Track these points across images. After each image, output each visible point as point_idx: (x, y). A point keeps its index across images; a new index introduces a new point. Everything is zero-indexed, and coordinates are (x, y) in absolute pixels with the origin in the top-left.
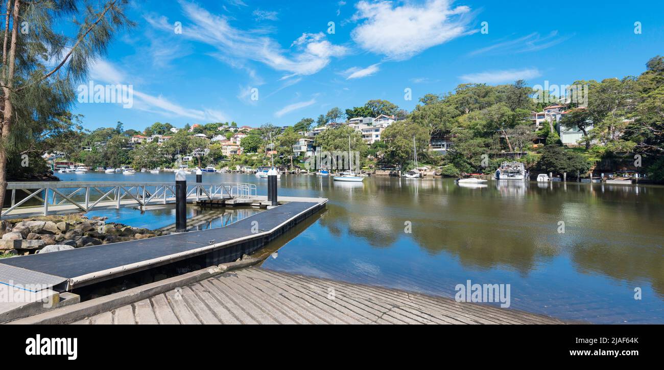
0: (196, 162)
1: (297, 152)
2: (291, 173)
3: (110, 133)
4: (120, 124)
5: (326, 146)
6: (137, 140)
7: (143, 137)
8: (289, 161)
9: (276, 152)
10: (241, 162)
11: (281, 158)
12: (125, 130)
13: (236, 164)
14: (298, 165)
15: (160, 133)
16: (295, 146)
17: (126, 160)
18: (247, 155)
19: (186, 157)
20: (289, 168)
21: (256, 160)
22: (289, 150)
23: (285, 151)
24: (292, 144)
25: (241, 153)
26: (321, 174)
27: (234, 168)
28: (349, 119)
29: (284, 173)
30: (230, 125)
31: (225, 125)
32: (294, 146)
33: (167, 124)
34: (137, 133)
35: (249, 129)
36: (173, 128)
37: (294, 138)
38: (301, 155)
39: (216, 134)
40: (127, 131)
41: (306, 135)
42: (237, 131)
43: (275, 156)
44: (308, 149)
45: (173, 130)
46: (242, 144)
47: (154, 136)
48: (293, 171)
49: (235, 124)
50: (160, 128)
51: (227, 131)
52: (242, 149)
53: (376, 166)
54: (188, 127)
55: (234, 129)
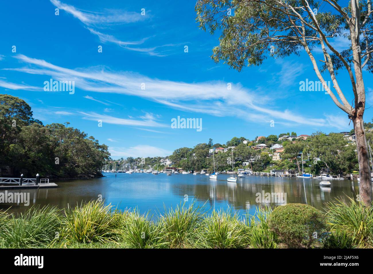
3: (204, 147)
4: (211, 140)
7: (222, 149)
15: (236, 145)
19: (245, 163)
35: (305, 137)
39: (275, 144)
40: (215, 145)
45: (245, 142)
47: (229, 148)
49: (295, 133)
50: (236, 141)
51: (285, 140)
55: (293, 138)
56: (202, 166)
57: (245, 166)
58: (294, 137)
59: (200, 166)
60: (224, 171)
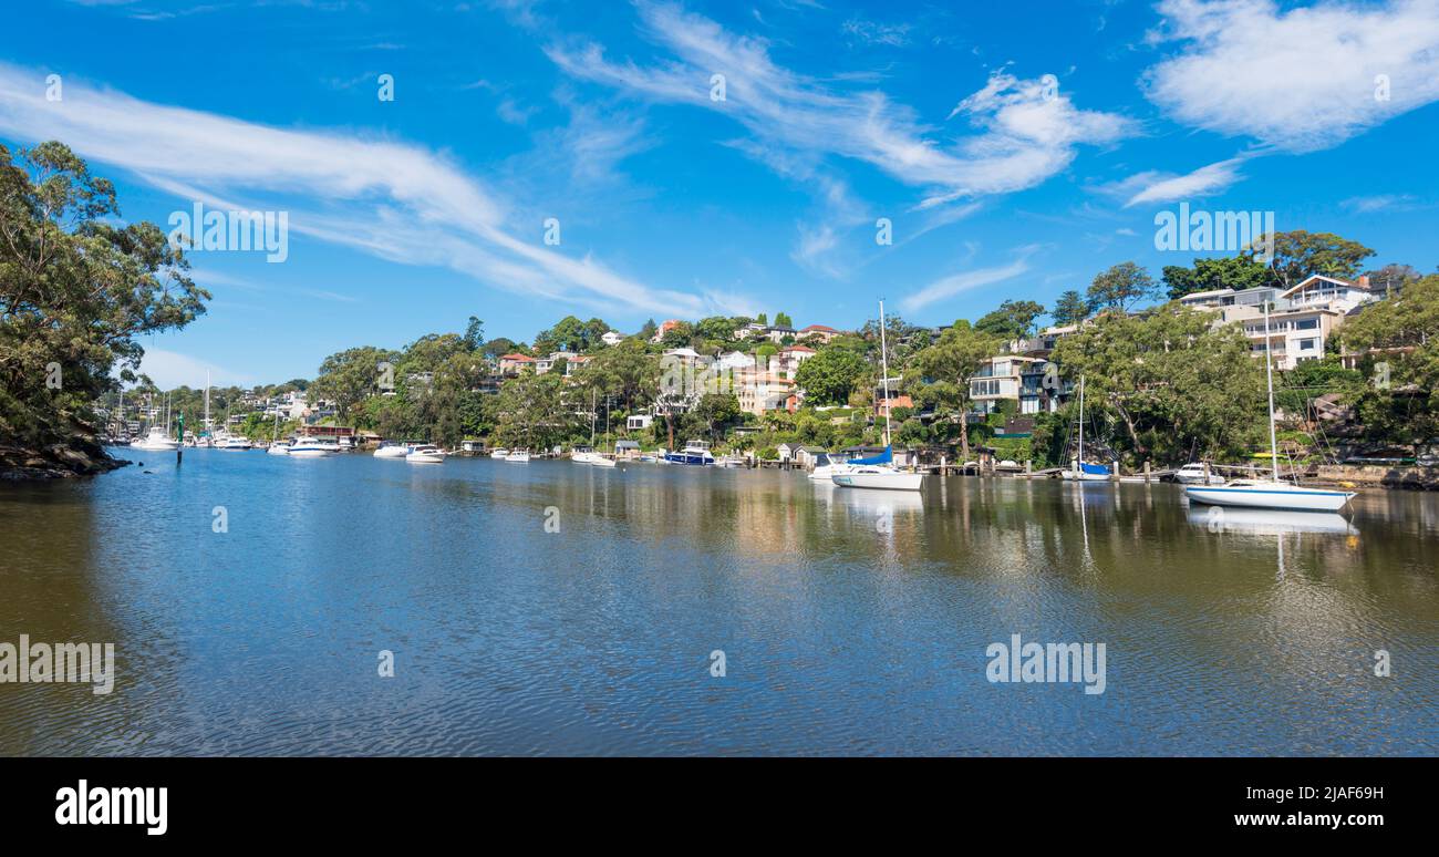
0: (661, 431)
1: (985, 400)
2: (961, 473)
3: (449, 348)
4: (475, 323)
5: (1098, 376)
6: (514, 368)
7: (528, 359)
8: (954, 430)
9: (906, 402)
10: (795, 434)
11: (927, 422)
12: (486, 341)
13: (780, 441)
14: (988, 445)
15: (574, 348)
16: (978, 379)
17: (477, 424)
18: (813, 413)
19: (635, 418)
20: (953, 454)
21: (843, 427)
22: (953, 391)
23: (942, 395)
24: (966, 374)
25: (796, 407)
26: (1080, 474)
27: (773, 454)
28: (1175, 296)
29: (936, 472)
30: (771, 322)
31: (754, 322)
32: (973, 380)
33: (594, 321)
34: (514, 347)
35: (828, 335)
36: (609, 334)
37: (971, 351)
38: (997, 410)
39: (727, 350)
40: (490, 342)
41: (1014, 348)
42: (792, 340)
43: (901, 415)
44: (1026, 391)
45: (610, 339)
46: (803, 377)
47: (555, 357)
48: (967, 464)
49: (788, 318)
50: (575, 334)
51: (760, 340)
52: (801, 393)
53: (1313, 451)
54: (651, 329)
55: (783, 333)
56: (463, 427)
57: (636, 430)
58: (786, 331)
59: (455, 426)
60: (557, 450)
